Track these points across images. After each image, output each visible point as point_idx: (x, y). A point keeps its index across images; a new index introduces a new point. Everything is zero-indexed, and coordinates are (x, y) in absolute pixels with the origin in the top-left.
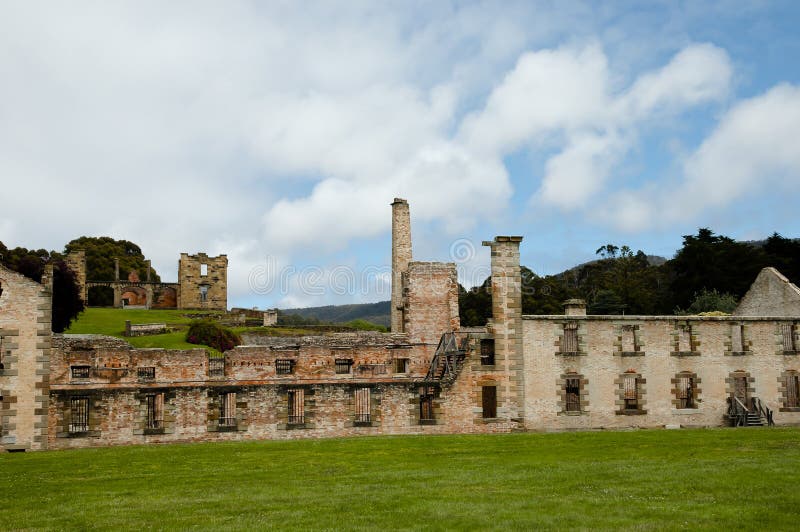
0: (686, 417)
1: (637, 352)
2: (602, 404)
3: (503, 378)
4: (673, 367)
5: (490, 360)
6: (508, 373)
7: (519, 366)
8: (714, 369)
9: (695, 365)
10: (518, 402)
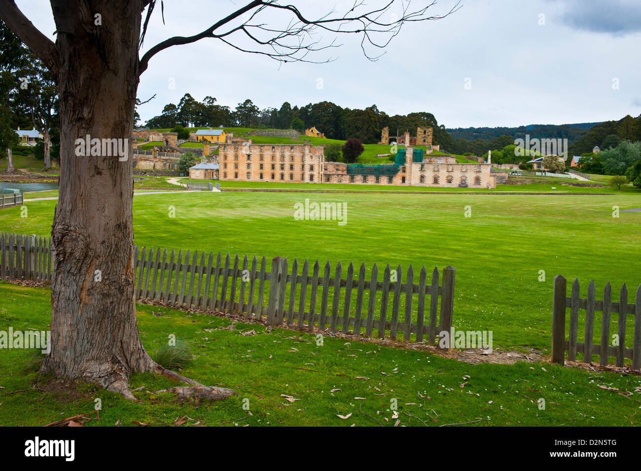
0: (449, 185)
1: (438, 171)
2: (429, 181)
3: (407, 175)
4: (447, 174)
5: (404, 171)
6: (408, 174)
7: (411, 173)
8: (457, 176)
9: (452, 174)
10: (410, 180)
